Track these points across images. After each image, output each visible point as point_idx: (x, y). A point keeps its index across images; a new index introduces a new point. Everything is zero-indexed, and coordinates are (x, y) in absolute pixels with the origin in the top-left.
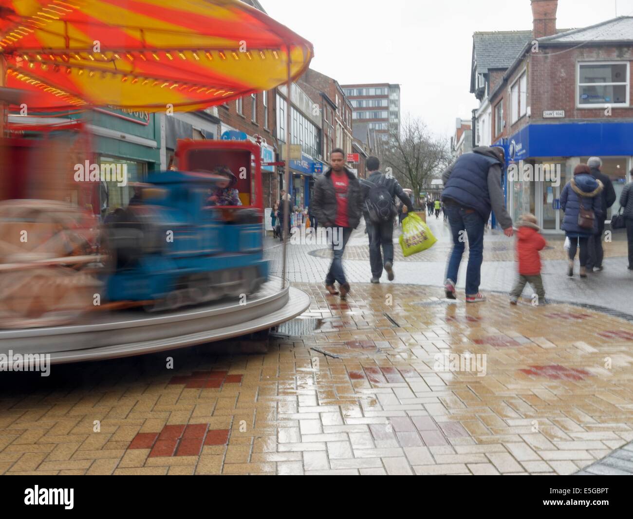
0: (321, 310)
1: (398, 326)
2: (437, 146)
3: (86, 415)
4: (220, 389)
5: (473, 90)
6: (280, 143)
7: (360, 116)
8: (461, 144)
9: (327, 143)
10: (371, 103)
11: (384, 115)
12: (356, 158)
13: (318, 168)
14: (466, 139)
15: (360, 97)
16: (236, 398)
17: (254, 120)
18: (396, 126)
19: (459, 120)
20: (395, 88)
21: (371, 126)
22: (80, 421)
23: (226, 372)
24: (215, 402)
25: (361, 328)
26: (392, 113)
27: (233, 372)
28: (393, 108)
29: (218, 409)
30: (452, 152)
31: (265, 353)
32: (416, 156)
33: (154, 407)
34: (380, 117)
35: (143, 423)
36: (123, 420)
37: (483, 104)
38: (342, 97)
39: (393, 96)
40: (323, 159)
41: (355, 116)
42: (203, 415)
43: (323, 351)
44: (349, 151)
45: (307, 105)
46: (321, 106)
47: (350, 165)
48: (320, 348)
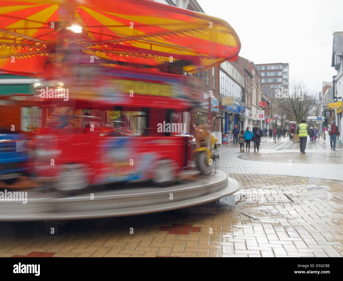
0: (246, 190)
1: (293, 202)
2: (311, 97)
3: (113, 247)
4: (188, 235)
5: (333, 65)
6: (221, 96)
7: (266, 81)
8: (326, 96)
9: (247, 96)
10: (272, 74)
11: (280, 80)
12: (264, 104)
13: (242, 110)
14: (329, 93)
15: (266, 71)
16: (198, 242)
17: (208, 84)
18: (287, 86)
19: (324, 83)
20: (286, 65)
21: (272, 86)
22: (109, 250)
23: (192, 225)
24: (185, 244)
25: (270, 202)
26: (284, 79)
27: (196, 225)
28: (285, 76)
29: (187, 248)
30: (320, 101)
31: (214, 215)
32: (299, 103)
33: (150, 244)
34: (277, 82)
35: (144, 254)
36: (133, 251)
37: (340, 73)
38: (256, 70)
39: (285, 70)
40: (245, 105)
41: (263, 81)
42: (179, 251)
43: (248, 215)
44: (260, 100)
45: (237, 75)
46: (244, 76)
47: (260, 108)
48: (246, 213)
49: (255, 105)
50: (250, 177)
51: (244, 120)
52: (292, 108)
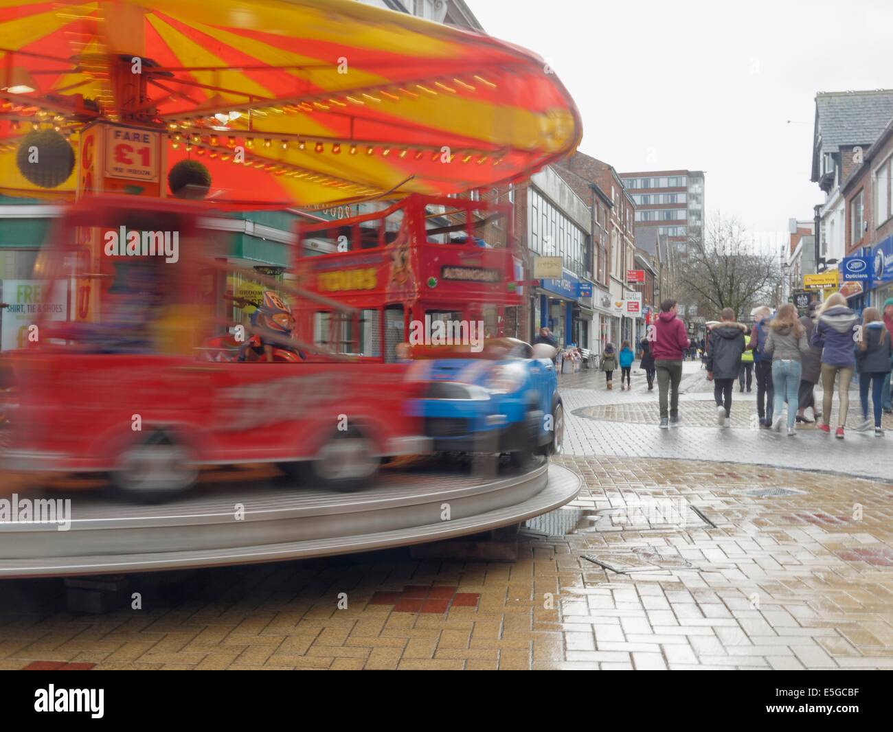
0: (595, 498)
1: (715, 527)
2: (761, 259)
3: (249, 646)
4: (444, 615)
5: (815, 177)
6: (531, 254)
7: (646, 216)
8: (797, 256)
9: (598, 254)
10: (662, 199)
11: (681, 215)
12: (640, 276)
13: (585, 291)
14: (804, 249)
15: (646, 190)
16: (471, 631)
18: (699, 231)
19: (793, 222)
20: (697, 176)
21: (661, 231)
22: (239, 655)
23: (454, 589)
24: (439, 636)
25: (655, 527)
26: (692, 213)
27: (465, 589)
28: (693, 205)
29: (442, 648)
30: (782, 268)
31: (513, 562)
32: (729, 273)
33: (347, 638)
34: (674, 218)
35: (330, 663)
36: (300, 658)
37: (831, 198)
38: (621, 189)
39: (695, 189)
40: (592, 277)
41: (638, 216)
42: (420, 656)
43: (600, 561)
44: (630, 266)
45: (571, 202)
46: (590, 203)
47: (631, 287)
48: (595, 557)
49: (618, 278)
50: (604, 463)
51: (591, 316)
52: (712, 287)
